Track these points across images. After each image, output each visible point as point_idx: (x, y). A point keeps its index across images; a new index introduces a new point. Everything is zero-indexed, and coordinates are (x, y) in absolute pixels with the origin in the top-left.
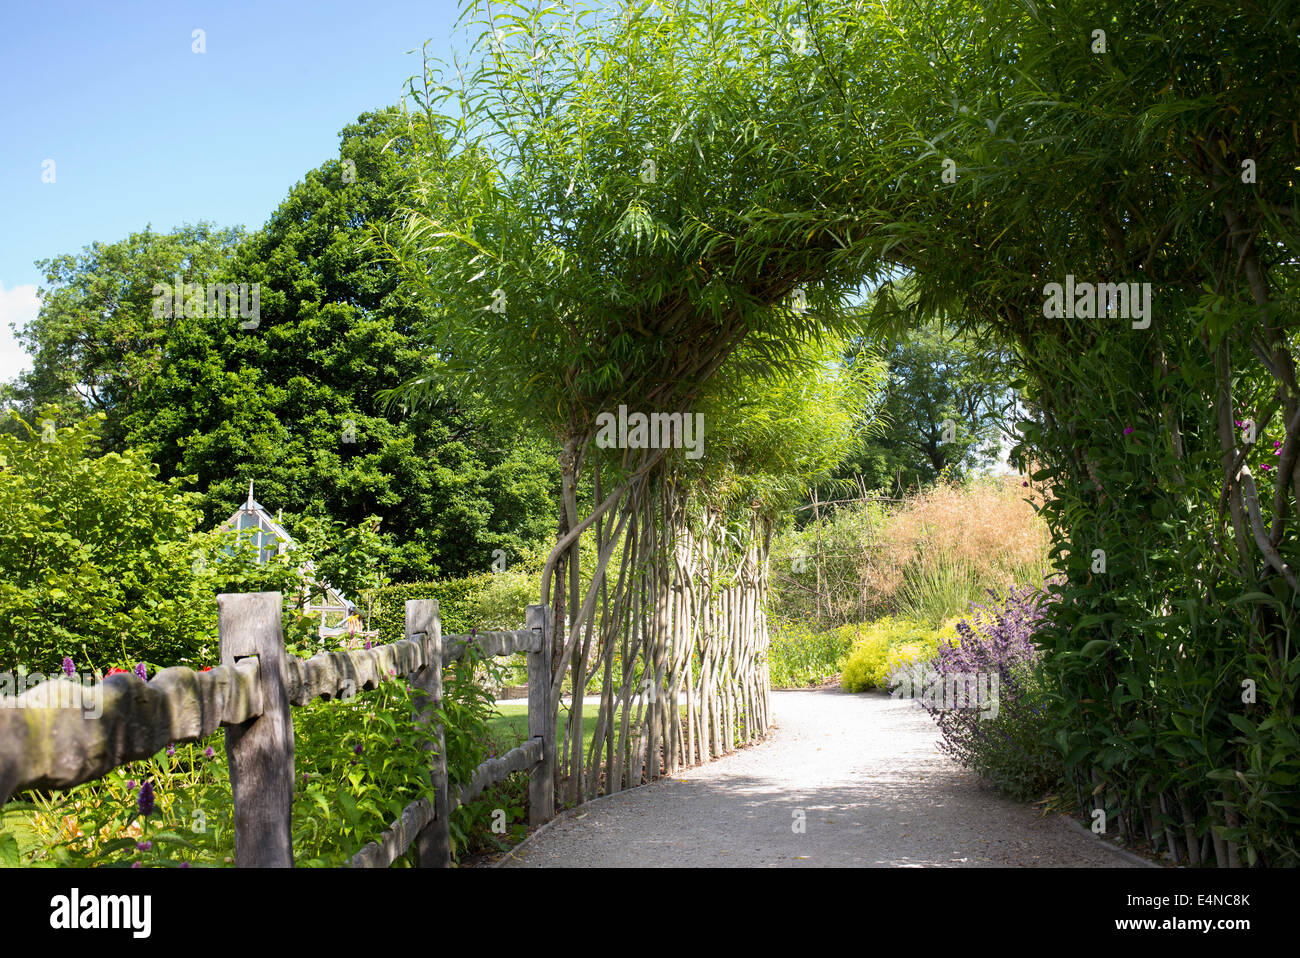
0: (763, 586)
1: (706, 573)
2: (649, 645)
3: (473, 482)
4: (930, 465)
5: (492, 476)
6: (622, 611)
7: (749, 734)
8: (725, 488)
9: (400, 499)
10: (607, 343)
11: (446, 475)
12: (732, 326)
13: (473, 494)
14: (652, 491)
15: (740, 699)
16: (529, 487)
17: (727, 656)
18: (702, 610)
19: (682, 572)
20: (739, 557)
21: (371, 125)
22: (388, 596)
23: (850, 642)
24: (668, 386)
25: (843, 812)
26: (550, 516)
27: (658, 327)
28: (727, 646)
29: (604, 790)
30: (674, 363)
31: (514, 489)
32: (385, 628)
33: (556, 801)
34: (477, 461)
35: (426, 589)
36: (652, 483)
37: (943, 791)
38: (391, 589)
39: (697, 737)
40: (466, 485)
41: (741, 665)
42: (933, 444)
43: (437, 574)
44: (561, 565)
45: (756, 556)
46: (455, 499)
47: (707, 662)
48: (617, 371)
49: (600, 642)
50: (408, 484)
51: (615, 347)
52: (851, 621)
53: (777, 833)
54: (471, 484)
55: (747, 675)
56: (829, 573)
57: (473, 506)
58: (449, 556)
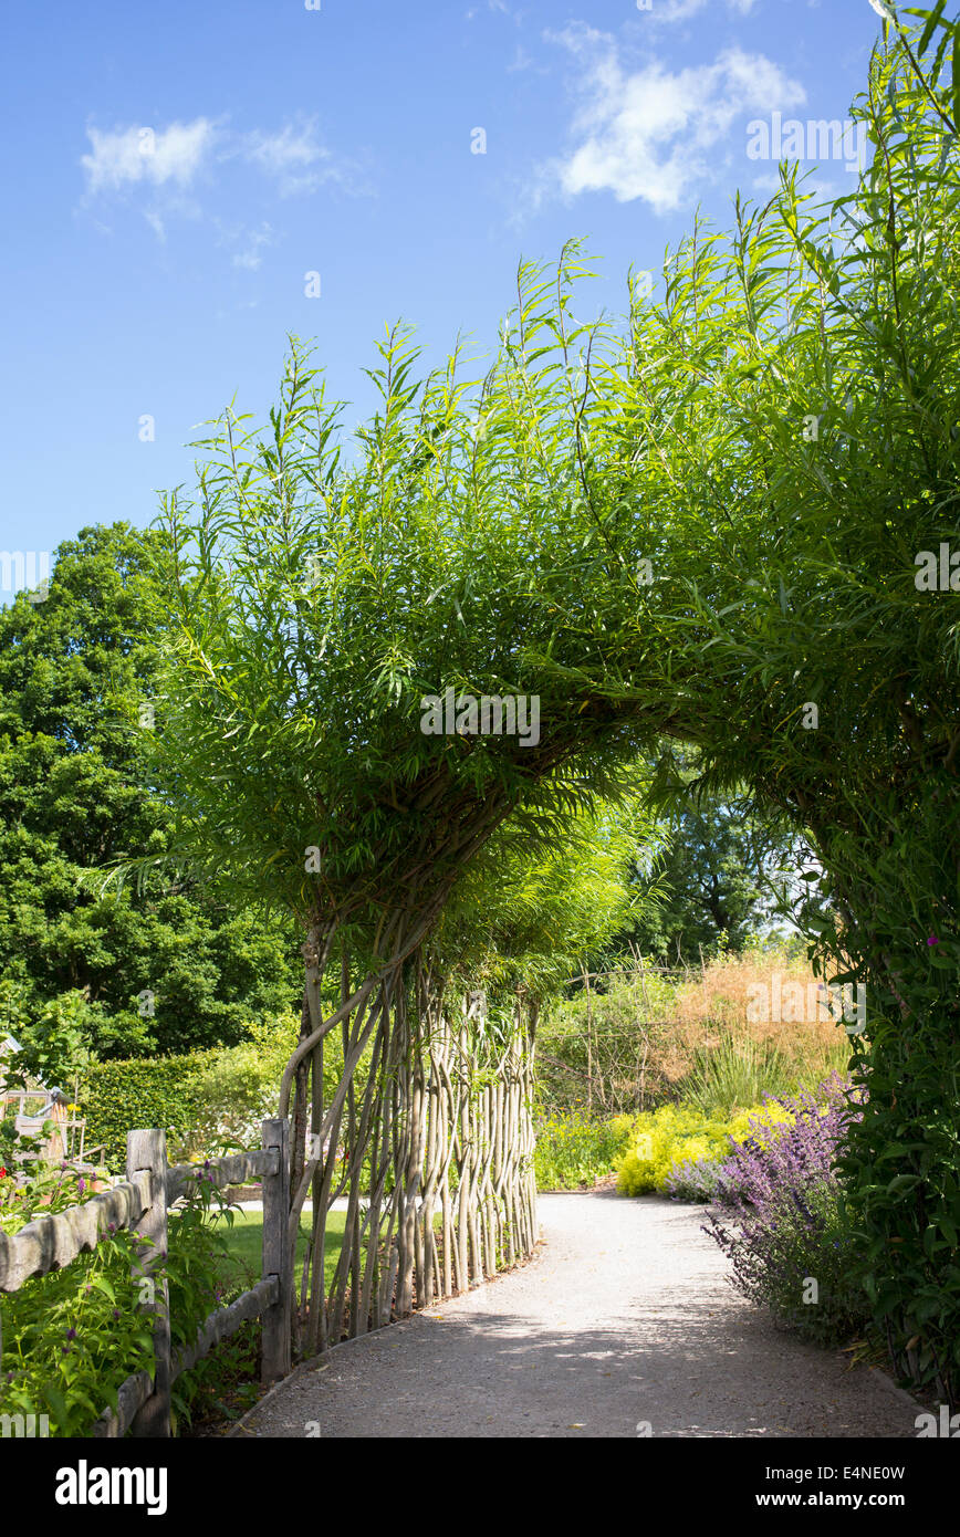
0: (529, 1078)
1: (465, 1069)
2: (401, 1156)
3: (197, 943)
4: (713, 923)
5: (220, 937)
6: (370, 1122)
7: (513, 1254)
8: (487, 972)
9: (114, 960)
10: (358, 819)
11: (167, 935)
12: (497, 801)
13: (198, 958)
14: (406, 982)
15: (503, 1215)
16: (262, 950)
17: (488, 1165)
18: (460, 1112)
19: (438, 1070)
20: (501, 1049)
21: (93, 540)
22: (97, 1076)
23: (627, 1135)
24: (425, 867)
25: (621, 1361)
26: (284, 984)
27: (415, 800)
28: (489, 1152)
29: (347, 1332)
30: (431, 841)
31: (244, 951)
32: (93, 1113)
33: (292, 1349)
34: (201, 919)
35: (141, 1068)
36: (405, 974)
37: (735, 1333)
38: (100, 1067)
39: (454, 1257)
40: (189, 946)
41: (505, 1171)
42: (715, 898)
43: (154, 1048)
44: (302, 1070)
45: (521, 1046)
46: (176, 962)
47: (466, 1172)
48: (368, 851)
49: (346, 1156)
50: (123, 943)
51: (366, 823)
52: (626, 1111)
53: (548, 1391)
54: (195, 945)
55: (511, 1185)
56: (601, 1053)
57: (197, 971)
58: (168, 1027)
